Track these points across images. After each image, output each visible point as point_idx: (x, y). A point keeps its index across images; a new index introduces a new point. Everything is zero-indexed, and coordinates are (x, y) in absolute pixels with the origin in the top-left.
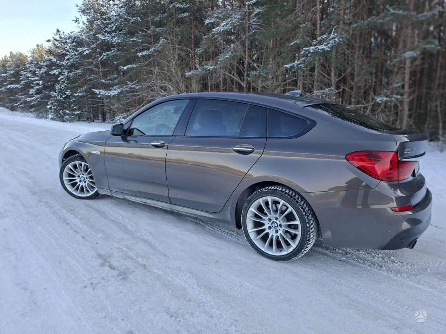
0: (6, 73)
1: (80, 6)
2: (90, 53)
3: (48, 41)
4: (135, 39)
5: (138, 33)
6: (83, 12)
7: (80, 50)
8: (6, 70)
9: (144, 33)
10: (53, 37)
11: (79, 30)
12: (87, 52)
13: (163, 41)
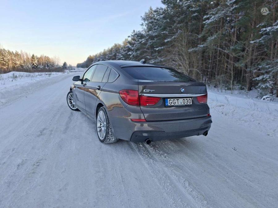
0: (111, 54)
1: (143, 16)
2: (145, 42)
3: (129, 37)
4: (165, 32)
5: (167, 28)
6: (144, 19)
7: (140, 40)
8: (112, 53)
9: (170, 28)
10: (131, 35)
11: (142, 30)
12: (144, 41)
13: (180, 32)
